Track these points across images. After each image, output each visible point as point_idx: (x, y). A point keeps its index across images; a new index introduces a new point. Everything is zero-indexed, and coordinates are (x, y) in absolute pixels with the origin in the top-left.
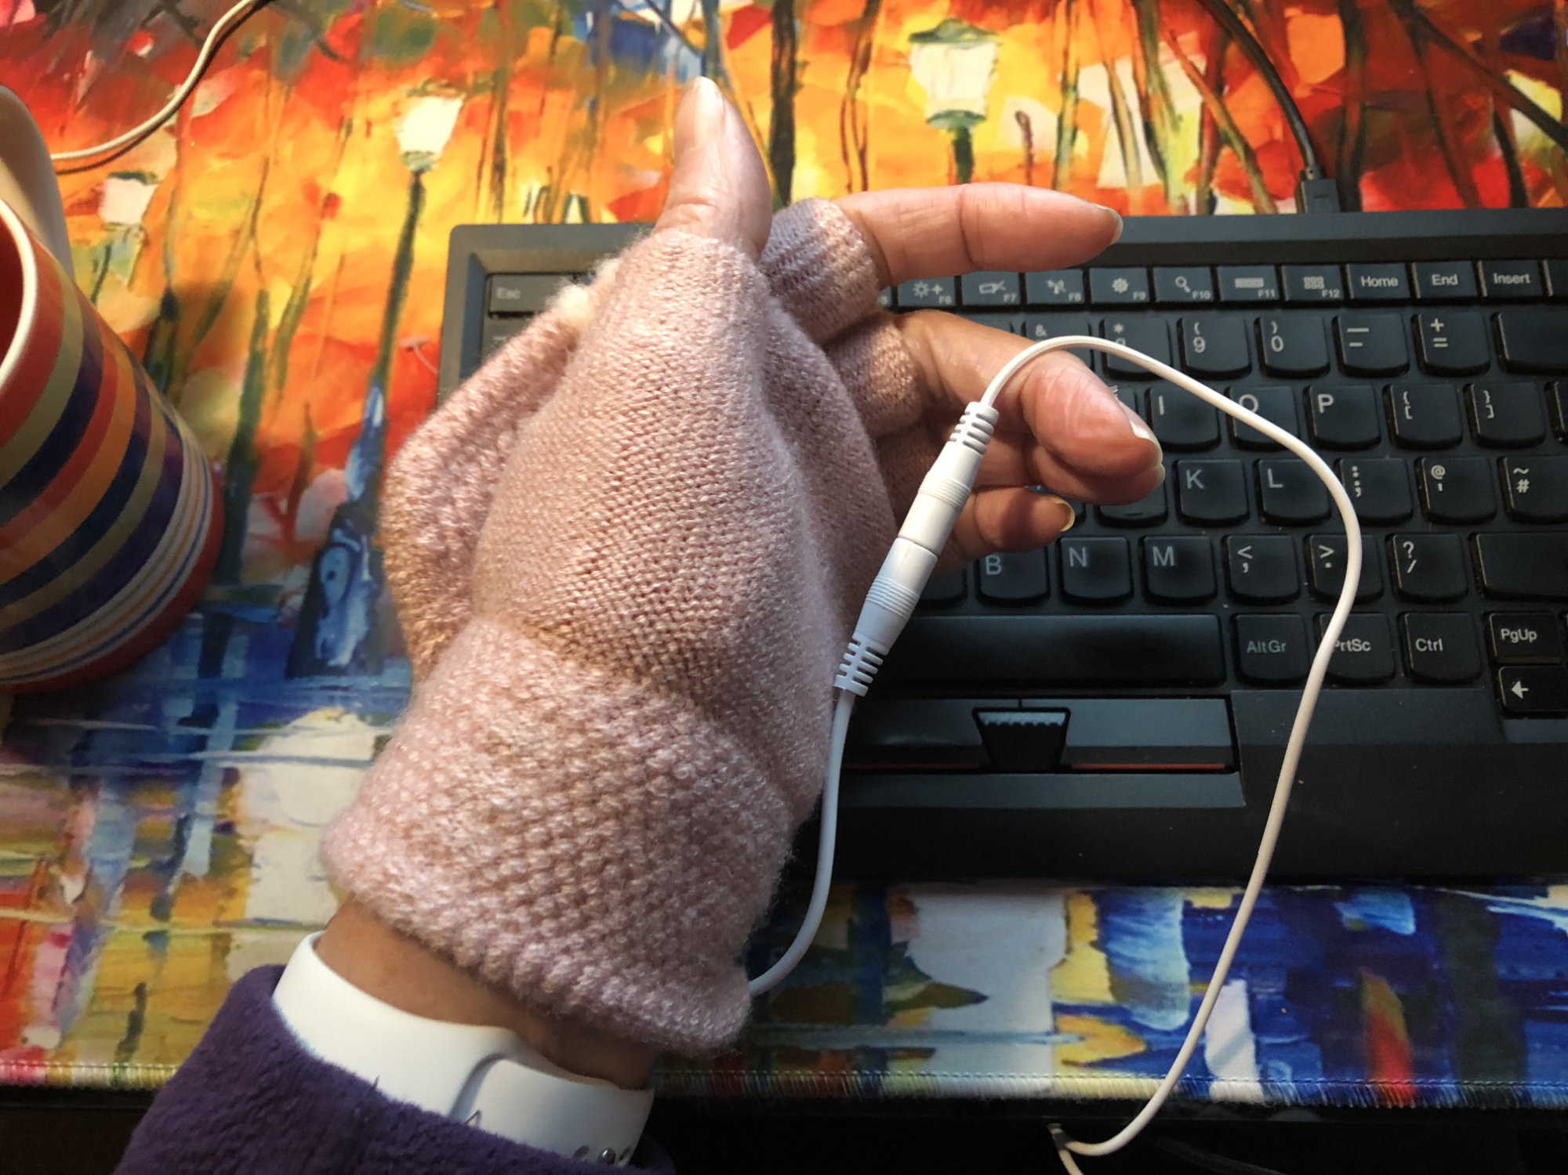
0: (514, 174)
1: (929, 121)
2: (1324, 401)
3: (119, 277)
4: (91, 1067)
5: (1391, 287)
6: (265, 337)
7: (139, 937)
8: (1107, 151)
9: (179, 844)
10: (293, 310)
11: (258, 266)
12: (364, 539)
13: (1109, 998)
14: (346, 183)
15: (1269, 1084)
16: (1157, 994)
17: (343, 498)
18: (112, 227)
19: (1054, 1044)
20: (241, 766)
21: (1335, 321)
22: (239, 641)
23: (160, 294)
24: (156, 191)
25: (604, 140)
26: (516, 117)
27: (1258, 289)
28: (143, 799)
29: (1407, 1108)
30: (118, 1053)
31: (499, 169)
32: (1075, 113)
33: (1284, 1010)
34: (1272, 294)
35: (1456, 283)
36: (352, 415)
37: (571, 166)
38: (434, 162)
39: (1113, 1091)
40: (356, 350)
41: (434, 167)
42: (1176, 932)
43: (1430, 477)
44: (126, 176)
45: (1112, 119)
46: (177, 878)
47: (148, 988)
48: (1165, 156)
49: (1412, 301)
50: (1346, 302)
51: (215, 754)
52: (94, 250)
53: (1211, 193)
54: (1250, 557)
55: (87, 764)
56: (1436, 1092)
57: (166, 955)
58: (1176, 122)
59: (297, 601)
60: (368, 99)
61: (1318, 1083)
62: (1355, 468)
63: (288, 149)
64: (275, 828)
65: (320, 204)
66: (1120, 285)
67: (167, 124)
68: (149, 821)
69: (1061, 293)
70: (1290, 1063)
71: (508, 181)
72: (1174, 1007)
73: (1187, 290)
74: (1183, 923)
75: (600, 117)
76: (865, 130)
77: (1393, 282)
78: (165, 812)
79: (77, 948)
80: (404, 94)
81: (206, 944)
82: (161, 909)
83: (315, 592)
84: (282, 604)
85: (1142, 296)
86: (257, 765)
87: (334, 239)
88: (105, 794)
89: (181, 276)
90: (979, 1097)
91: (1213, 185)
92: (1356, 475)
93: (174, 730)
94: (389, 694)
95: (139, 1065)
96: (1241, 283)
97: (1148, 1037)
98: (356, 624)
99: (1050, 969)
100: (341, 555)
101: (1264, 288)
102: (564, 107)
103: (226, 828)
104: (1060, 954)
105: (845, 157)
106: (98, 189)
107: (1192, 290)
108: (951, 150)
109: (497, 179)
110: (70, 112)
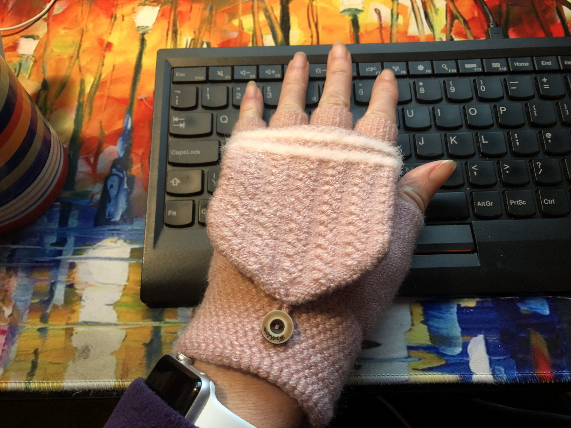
0: (181, 34)
1: (342, 12)
2: (502, 110)
3: (24, 74)
4: (16, 383)
5: (526, 66)
6: (84, 96)
7: (36, 330)
8: (410, 22)
9: (51, 293)
10: (94, 86)
11: (80, 70)
12: (125, 172)
13: (429, 343)
14: (114, 38)
15: (496, 375)
16: (449, 341)
17: (117, 157)
18: (21, 56)
19: (409, 362)
20: (76, 262)
21: (505, 80)
22: (75, 213)
23: (41, 81)
24: (39, 42)
25: (215, 21)
26: (181, 13)
27: (474, 68)
28: (36, 275)
29: (550, 383)
30: (27, 377)
31: (175, 32)
32: (398, 8)
33: (500, 346)
34: (480, 70)
35: (551, 64)
36: (119, 125)
37: (203, 31)
38: (149, 30)
39: (434, 380)
40: (120, 101)
41: (149, 32)
42: (455, 316)
43: (546, 138)
44: (27, 37)
45: (412, 10)
46: (51, 306)
47: (39, 350)
48: (433, 23)
49: (534, 71)
50: (509, 72)
51: (67, 257)
52: (14, 64)
53: (451, 37)
54: (477, 169)
55: (13, 262)
56: (562, 376)
57: (46, 337)
58: (436, 11)
59: (98, 197)
60: (122, 7)
61: (515, 374)
62: (516, 135)
63: (91, 26)
64: (91, 285)
65: (105, 46)
66: (421, 68)
67: (44, 17)
68: (39, 284)
69: (398, 71)
70: (503, 367)
71: (178, 37)
72: (456, 346)
73: (447, 69)
74: (457, 313)
75: (214, 13)
76: (317, 16)
77: (527, 64)
78: (46, 280)
79: (10, 335)
80: (137, 5)
81: (63, 332)
82: (44, 319)
83: (105, 193)
84: (92, 198)
85: (429, 71)
86: (83, 261)
87: (110, 59)
88: (20, 274)
89: (49, 74)
90: (380, 383)
91: (452, 34)
92: (516, 137)
93: (49, 248)
94: (136, 232)
95: (36, 381)
96: (467, 66)
97: (446, 358)
98: (122, 205)
99: (406, 333)
100: (116, 179)
101: (477, 68)
102: (200, 9)
103: (71, 286)
104: (409, 326)
105: (310, 26)
106: (16, 42)
107: (449, 69)
108: (351, 23)
109: (174, 36)
110: (5, 14)
